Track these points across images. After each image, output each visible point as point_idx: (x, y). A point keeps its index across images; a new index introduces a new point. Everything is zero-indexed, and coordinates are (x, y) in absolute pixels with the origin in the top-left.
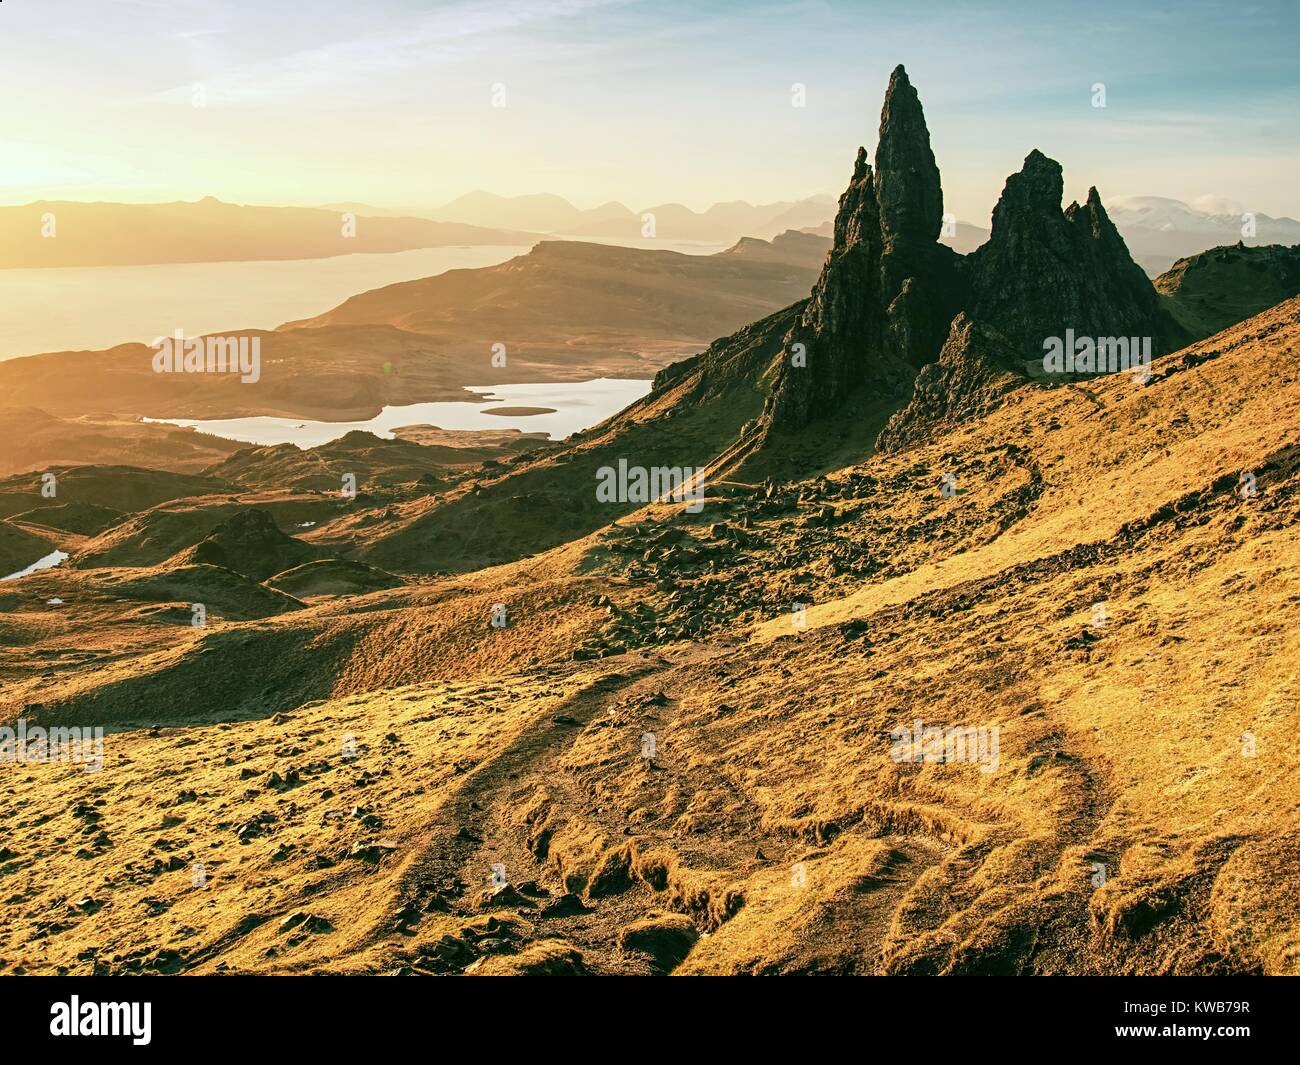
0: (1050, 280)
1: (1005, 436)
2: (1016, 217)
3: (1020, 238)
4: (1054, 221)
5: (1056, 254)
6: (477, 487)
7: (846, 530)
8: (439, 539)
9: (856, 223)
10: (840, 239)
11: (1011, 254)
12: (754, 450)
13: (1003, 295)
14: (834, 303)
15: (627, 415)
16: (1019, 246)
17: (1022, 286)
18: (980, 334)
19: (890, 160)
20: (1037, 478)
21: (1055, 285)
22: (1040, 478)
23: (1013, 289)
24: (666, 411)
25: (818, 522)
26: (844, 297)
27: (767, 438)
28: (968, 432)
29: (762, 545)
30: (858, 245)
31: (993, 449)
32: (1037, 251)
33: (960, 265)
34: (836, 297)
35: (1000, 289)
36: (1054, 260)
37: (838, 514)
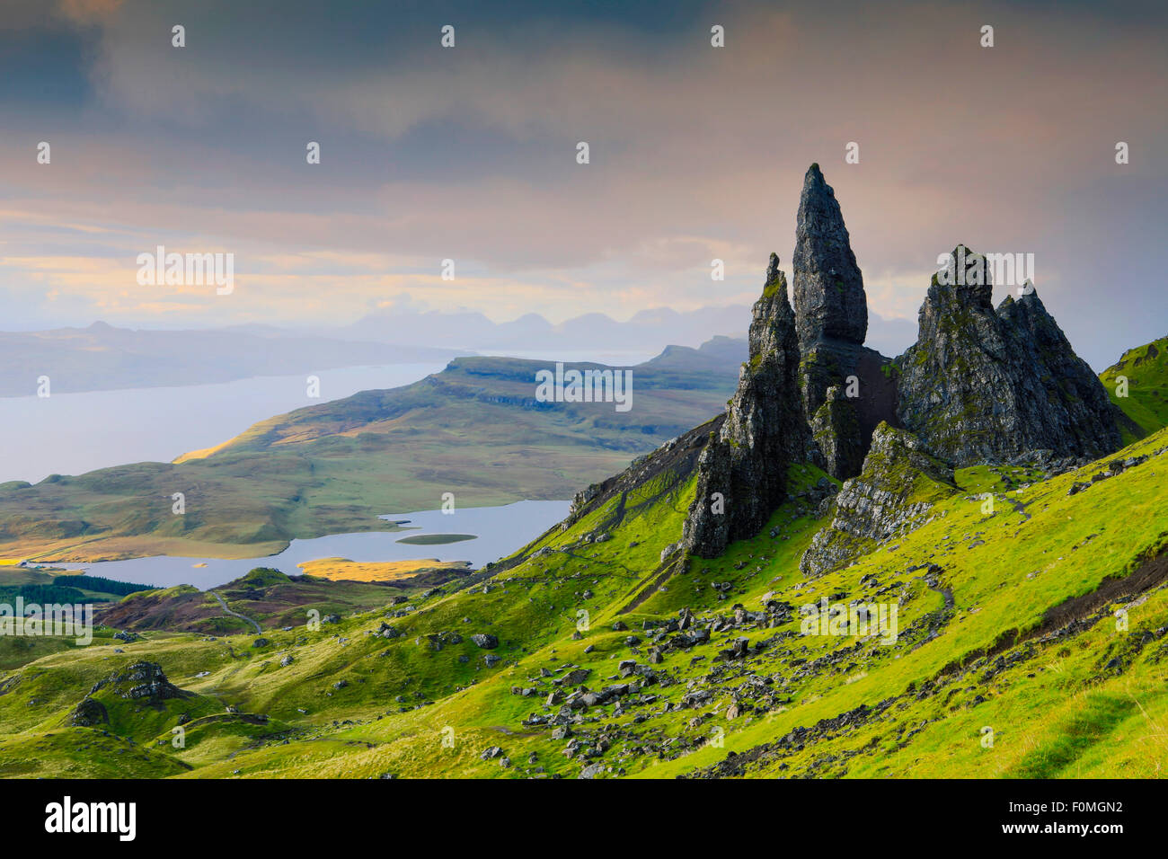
0: (984, 381)
1: (929, 554)
2: (942, 315)
3: (949, 337)
4: (984, 319)
5: (987, 352)
6: (385, 627)
7: (759, 662)
8: (344, 685)
9: (771, 333)
10: (755, 350)
11: (941, 355)
12: (673, 576)
13: (935, 399)
14: (750, 417)
15: (544, 541)
16: (948, 346)
17: (954, 390)
18: (902, 443)
19: (808, 263)
20: (950, 602)
21: (989, 387)
22: (952, 603)
23: (945, 392)
24: (584, 536)
25: (731, 655)
26: (760, 410)
27: (687, 562)
28: (892, 550)
29: (672, 682)
30: (772, 355)
31: (915, 568)
32: (968, 351)
33: (887, 369)
34: (752, 410)
35: (931, 393)
36: (985, 359)
37: (751, 645)
